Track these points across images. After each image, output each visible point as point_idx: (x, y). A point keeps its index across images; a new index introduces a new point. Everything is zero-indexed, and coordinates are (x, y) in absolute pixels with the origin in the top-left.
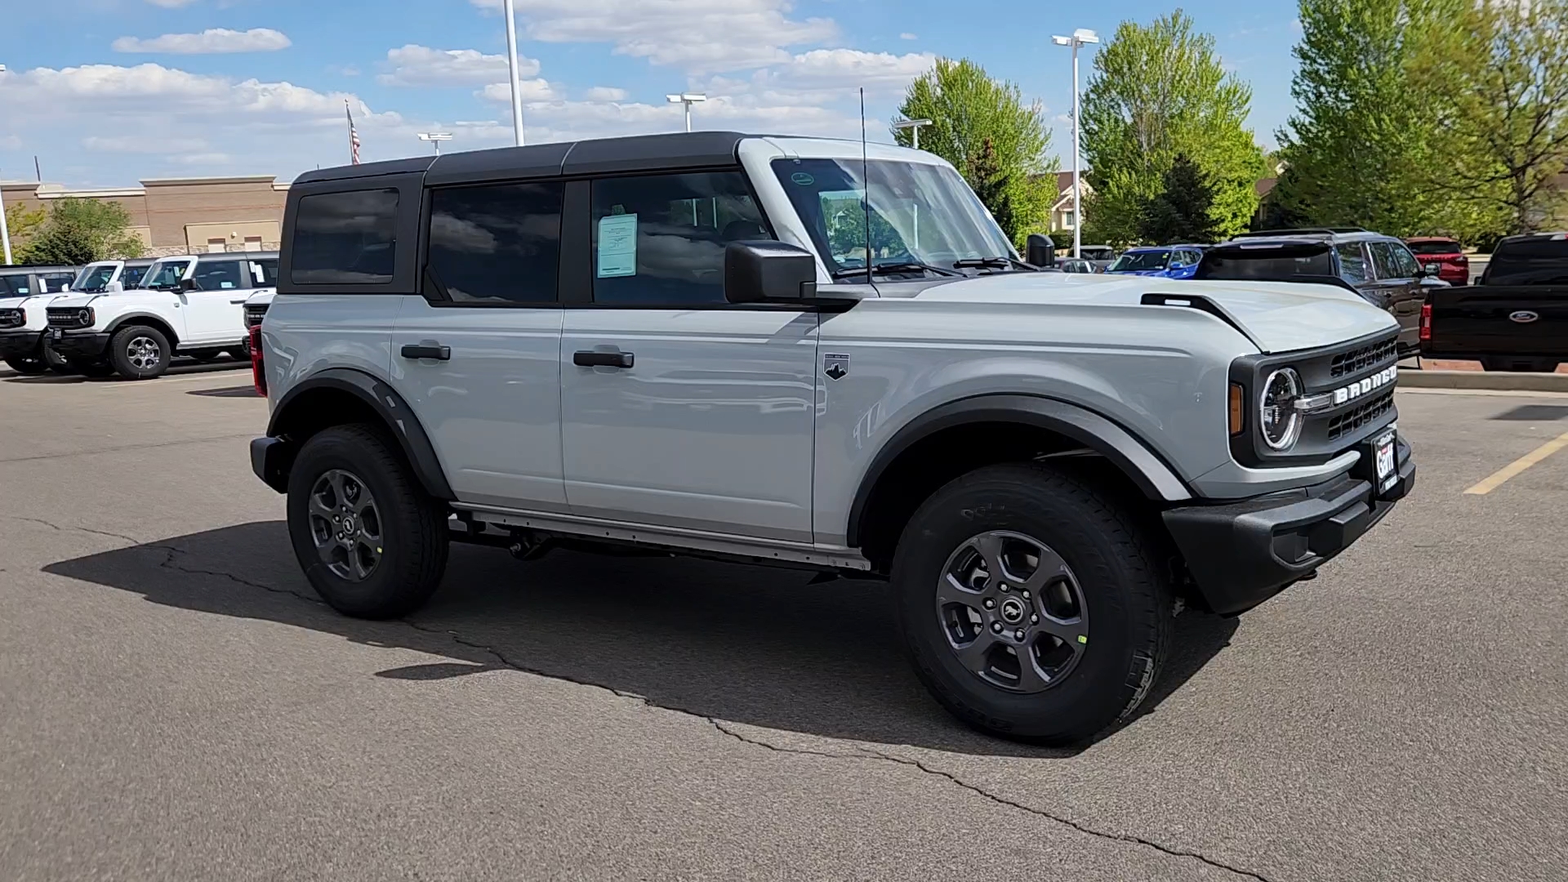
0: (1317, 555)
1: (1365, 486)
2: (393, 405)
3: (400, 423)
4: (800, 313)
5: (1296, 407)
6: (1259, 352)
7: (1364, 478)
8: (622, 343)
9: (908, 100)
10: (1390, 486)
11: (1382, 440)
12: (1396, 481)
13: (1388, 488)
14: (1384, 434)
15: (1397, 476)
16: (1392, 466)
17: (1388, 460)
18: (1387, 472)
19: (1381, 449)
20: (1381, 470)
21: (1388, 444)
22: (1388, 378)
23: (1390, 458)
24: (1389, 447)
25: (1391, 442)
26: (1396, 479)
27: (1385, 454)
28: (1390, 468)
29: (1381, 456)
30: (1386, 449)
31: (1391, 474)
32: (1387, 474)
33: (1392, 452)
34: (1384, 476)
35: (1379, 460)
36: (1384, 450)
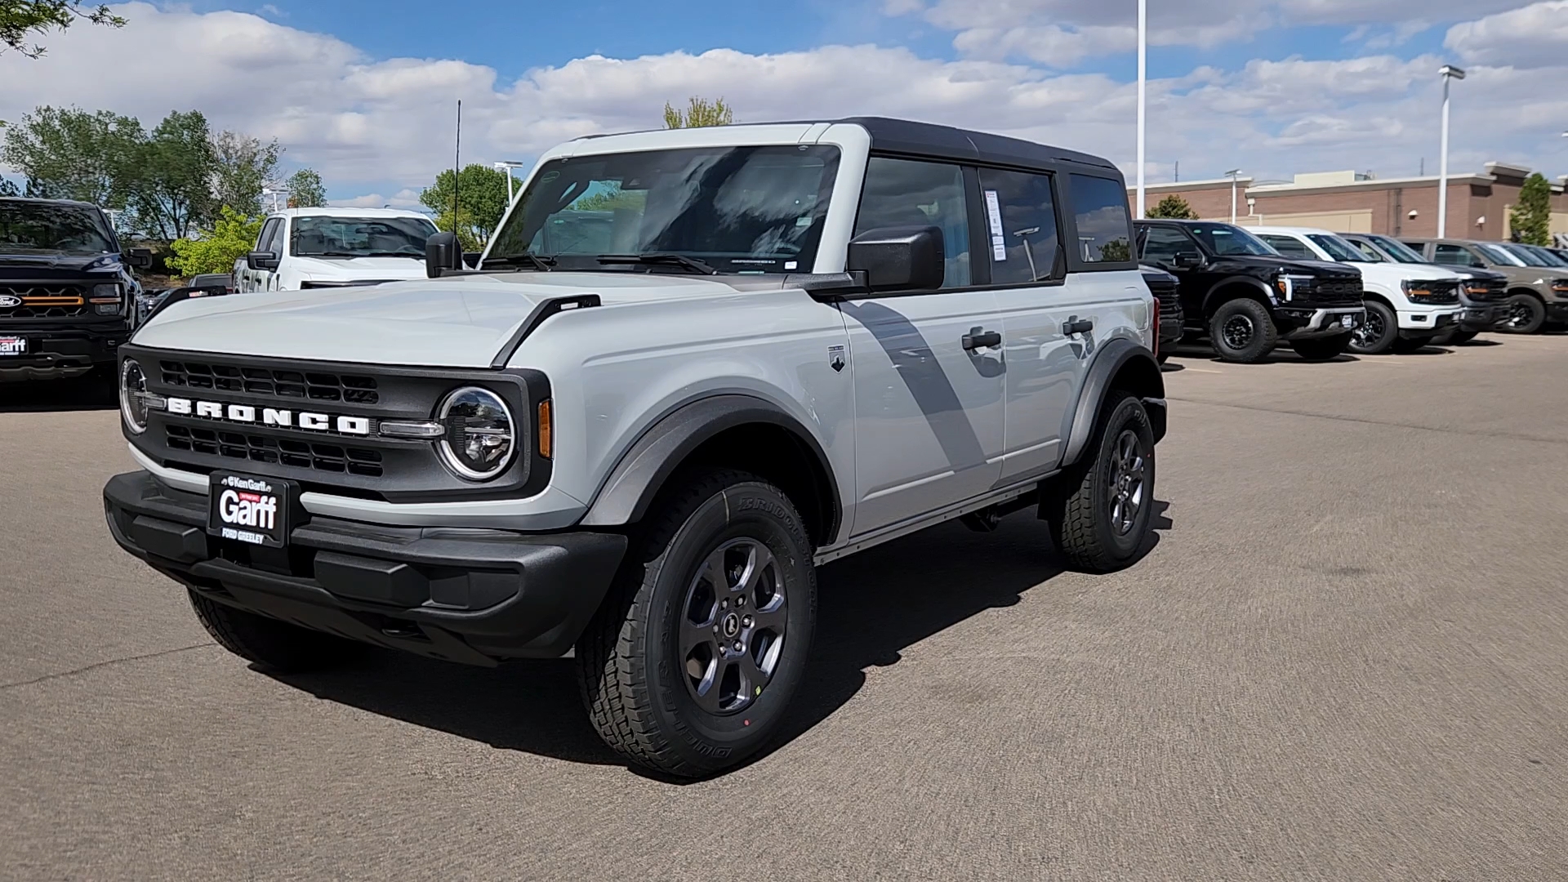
10: (234, 537)
11: (231, 478)
12: (257, 542)
13: (227, 536)
14: (246, 476)
15: (265, 538)
16: (271, 526)
17: (258, 512)
18: (249, 523)
19: (238, 490)
20: (229, 513)
21: (260, 494)
22: (324, 426)
23: (267, 513)
24: (264, 498)
25: (269, 495)
26: (258, 539)
27: (251, 501)
28: (262, 525)
29: (236, 499)
30: (255, 498)
31: (255, 529)
32: (245, 525)
33: (274, 509)
34: (232, 523)
35: (230, 501)
36: (249, 497)
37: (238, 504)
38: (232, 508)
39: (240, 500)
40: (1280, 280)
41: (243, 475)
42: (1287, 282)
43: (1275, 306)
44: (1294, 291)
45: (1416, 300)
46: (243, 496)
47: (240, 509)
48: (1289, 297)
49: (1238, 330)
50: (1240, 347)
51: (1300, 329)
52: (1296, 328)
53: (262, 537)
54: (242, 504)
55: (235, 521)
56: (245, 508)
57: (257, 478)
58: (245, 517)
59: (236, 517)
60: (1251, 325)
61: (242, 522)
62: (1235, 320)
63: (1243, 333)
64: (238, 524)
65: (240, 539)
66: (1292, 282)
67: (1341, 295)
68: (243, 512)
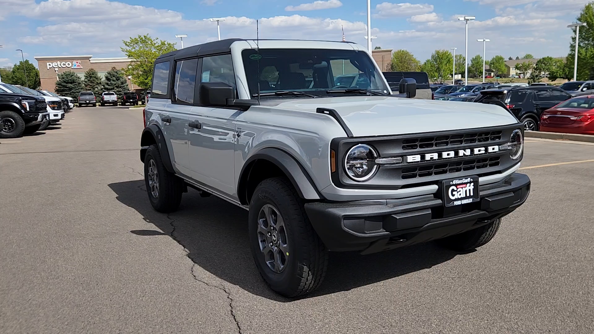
0: (386, 231)
1: (439, 201)
2: (159, 138)
3: (160, 144)
4: (237, 111)
5: (376, 162)
6: (347, 136)
7: (439, 199)
8: (201, 120)
9: (581, 14)
10: (460, 204)
11: (455, 181)
12: (470, 202)
13: (457, 204)
14: (461, 178)
15: (473, 199)
16: (472, 194)
17: (466, 191)
18: (462, 197)
19: (456, 185)
20: (453, 195)
21: (466, 183)
22: (484, 152)
23: (470, 190)
24: (468, 185)
25: (470, 183)
26: (470, 201)
27: (462, 188)
28: (468, 195)
29: (455, 189)
30: (464, 186)
31: (466, 198)
32: (461, 198)
33: (473, 187)
34: (456, 199)
35: (453, 190)
36: (461, 186)
37: (456, 191)
38: (454, 193)
39: (457, 189)
40: (22, 102)
41: (460, 178)
42: (26, 103)
43: (23, 113)
44: (30, 107)
45: (53, 108)
46: (458, 187)
47: (458, 192)
48: (28, 109)
49: (7, 124)
50: (8, 131)
51: (34, 122)
52: (32, 122)
53: (471, 199)
54: (458, 190)
55: (457, 198)
56: (460, 191)
57: (466, 177)
58: (460, 195)
59: (457, 196)
60: (13, 122)
61: (460, 197)
62: (5, 120)
63: (9, 125)
64: (458, 198)
65: (463, 203)
66: (28, 103)
67: (43, 108)
68: (459, 193)
